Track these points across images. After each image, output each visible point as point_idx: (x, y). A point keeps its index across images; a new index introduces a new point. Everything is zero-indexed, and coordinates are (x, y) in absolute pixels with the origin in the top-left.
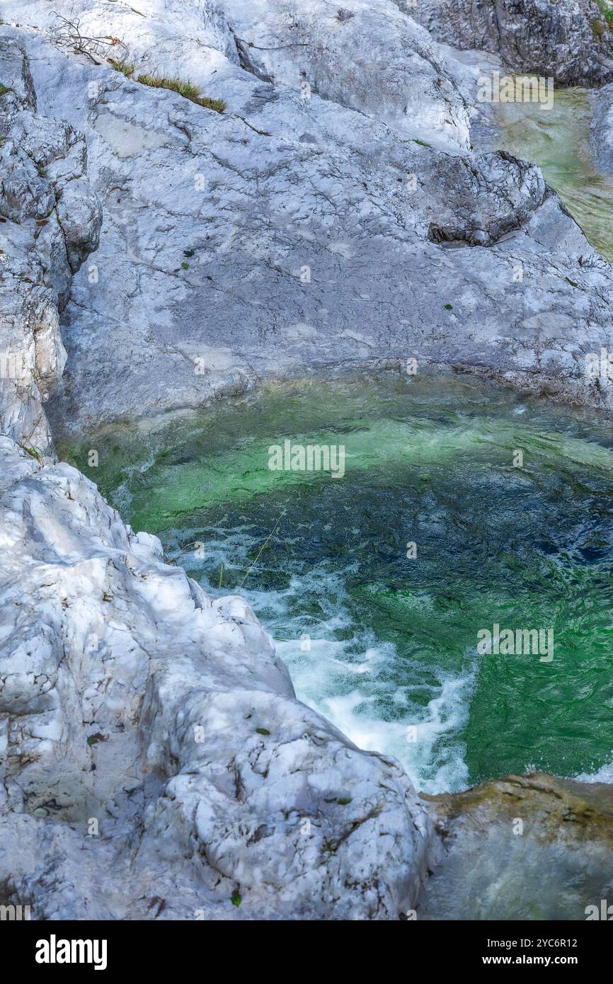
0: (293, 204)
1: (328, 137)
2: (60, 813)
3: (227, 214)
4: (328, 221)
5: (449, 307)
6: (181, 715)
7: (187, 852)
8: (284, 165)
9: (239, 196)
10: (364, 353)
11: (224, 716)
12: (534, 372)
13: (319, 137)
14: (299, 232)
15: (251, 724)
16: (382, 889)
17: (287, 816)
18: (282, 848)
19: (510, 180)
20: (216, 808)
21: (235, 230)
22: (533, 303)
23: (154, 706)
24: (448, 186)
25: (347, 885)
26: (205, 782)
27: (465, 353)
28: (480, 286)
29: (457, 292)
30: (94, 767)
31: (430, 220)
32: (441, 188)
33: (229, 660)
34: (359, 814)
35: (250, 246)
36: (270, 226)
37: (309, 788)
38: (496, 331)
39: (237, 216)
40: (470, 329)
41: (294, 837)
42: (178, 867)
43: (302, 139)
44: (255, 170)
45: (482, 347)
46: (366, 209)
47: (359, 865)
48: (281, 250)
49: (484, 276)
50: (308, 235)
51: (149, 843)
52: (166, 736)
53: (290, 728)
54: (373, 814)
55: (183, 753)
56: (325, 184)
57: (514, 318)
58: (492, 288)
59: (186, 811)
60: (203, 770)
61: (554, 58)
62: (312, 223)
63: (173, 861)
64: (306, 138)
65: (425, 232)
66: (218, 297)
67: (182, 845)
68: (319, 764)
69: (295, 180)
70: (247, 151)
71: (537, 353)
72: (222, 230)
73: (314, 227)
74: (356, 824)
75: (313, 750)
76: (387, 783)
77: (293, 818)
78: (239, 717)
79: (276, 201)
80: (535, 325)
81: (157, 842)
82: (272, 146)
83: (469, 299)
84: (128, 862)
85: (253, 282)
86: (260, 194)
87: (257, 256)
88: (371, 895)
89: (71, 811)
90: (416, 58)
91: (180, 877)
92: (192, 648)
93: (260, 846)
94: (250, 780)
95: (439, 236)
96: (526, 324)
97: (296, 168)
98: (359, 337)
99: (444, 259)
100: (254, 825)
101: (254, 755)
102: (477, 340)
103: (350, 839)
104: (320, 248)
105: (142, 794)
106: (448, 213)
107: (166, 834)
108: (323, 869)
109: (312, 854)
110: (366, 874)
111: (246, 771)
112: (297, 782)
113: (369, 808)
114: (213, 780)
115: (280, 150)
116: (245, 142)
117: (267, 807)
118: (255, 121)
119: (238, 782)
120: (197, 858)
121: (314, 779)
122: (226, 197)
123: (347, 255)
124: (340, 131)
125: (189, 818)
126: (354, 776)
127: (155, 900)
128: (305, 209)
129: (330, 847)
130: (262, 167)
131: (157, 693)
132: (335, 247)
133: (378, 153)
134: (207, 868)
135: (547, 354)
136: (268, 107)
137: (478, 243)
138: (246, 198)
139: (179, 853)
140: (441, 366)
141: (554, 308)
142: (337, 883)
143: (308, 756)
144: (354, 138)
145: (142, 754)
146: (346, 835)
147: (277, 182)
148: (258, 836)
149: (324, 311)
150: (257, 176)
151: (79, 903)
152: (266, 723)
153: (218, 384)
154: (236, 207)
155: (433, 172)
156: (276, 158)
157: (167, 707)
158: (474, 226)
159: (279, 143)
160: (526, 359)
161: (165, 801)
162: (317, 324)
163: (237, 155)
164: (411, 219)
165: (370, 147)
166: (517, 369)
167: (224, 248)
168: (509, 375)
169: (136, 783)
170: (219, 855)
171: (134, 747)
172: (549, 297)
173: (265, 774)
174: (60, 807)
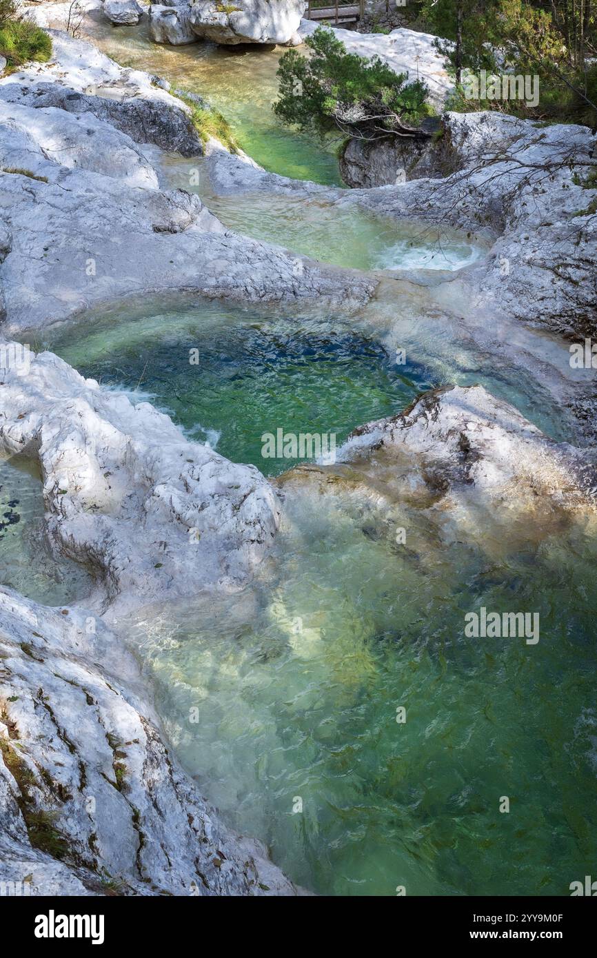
0: (89, 222)
1: (98, 189)
2: (99, 510)
3: (60, 229)
4: (108, 228)
5: (172, 262)
6: (149, 458)
7: (170, 519)
8: (81, 204)
9: (63, 221)
10: (137, 287)
11: (170, 456)
12: (217, 287)
13: (94, 189)
14: (95, 235)
15: (183, 458)
16: (262, 523)
17: (213, 497)
18: (215, 511)
19: (185, 201)
20: (180, 498)
21: (65, 236)
22: (209, 256)
23: (133, 456)
24: (158, 207)
25: (246, 523)
26: (171, 487)
27: (184, 282)
28: (184, 251)
29: (174, 255)
30: (110, 487)
31: (152, 223)
32: (155, 208)
33: (158, 431)
34: (246, 492)
35: (74, 243)
36: (81, 233)
37: (220, 483)
38: (196, 270)
39: (64, 230)
40: (183, 271)
41: (219, 506)
42: (167, 527)
43: (86, 191)
44: (68, 207)
45: (191, 278)
46: (124, 220)
47: (250, 514)
48: (88, 243)
49: (185, 246)
50: (99, 235)
51: (150, 518)
52: (142, 469)
53: (202, 458)
54: (252, 491)
55: (154, 476)
56: (102, 211)
57: (202, 264)
58: (190, 251)
59: (167, 501)
60: (168, 481)
61: (172, 143)
62: (100, 230)
63: (164, 524)
64: (88, 190)
65: (151, 228)
66: (64, 268)
67: (167, 516)
68: (221, 472)
69: (88, 211)
70: (63, 199)
71: (216, 279)
72: (59, 237)
73: (102, 231)
74: (245, 496)
75: (217, 466)
76: (254, 476)
77: (216, 498)
78: (177, 456)
79: (81, 221)
80: (213, 266)
81: (154, 516)
82: (74, 196)
83: (180, 257)
84: (142, 528)
85: (78, 259)
86: (73, 219)
87: (78, 247)
88: (258, 527)
89: (104, 509)
90: (128, 149)
91: (169, 530)
92: (141, 428)
93: (205, 512)
94: (192, 483)
95: (157, 230)
96: (208, 266)
97: (87, 205)
98: (133, 279)
99: (164, 240)
100: (199, 503)
101: (191, 472)
102: (188, 275)
103: (244, 504)
104: (106, 241)
105: (136, 496)
106: (159, 219)
107: (157, 513)
108: (235, 518)
109: (229, 512)
110: (254, 518)
111: (189, 480)
112: (213, 481)
113: (249, 489)
114: (174, 485)
115: (78, 197)
116: (61, 195)
117: (203, 494)
118: (63, 185)
119: (186, 484)
120: (175, 521)
121: (221, 479)
122: (58, 221)
123: (120, 243)
124: (103, 186)
125: (168, 504)
126: (238, 475)
127: (161, 543)
128: (96, 224)
129: (236, 508)
130: (71, 206)
131: (133, 450)
132: (114, 239)
133: (122, 194)
134: (181, 525)
135: (221, 279)
136: (68, 178)
137: (175, 232)
138: (67, 221)
139: (165, 520)
140: (174, 289)
141: (219, 257)
142: (242, 524)
143: (216, 469)
144: (110, 189)
145: (131, 479)
146: (242, 502)
147: (80, 212)
148: (202, 508)
149: (114, 269)
150: (70, 211)
151: (127, 549)
152: (190, 457)
153: (74, 308)
154: (63, 226)
155: (150, 201)
156: (77, 201)
157: (140, 456)
158: (172, 224)
159: (77, 194)
160: (212, 282)
161: (154, 497)
162: (112, 275)
163: (58, 201)
164: (144, 223)
165: (118, 192)
166: (208, 286)
167: (62, 245)
168: (205, 290)
169: (131, 492)
170: (187, 518)
171: (126, 476)
172: (216, 253)
173: (198, 480)
174: (98, 508)
